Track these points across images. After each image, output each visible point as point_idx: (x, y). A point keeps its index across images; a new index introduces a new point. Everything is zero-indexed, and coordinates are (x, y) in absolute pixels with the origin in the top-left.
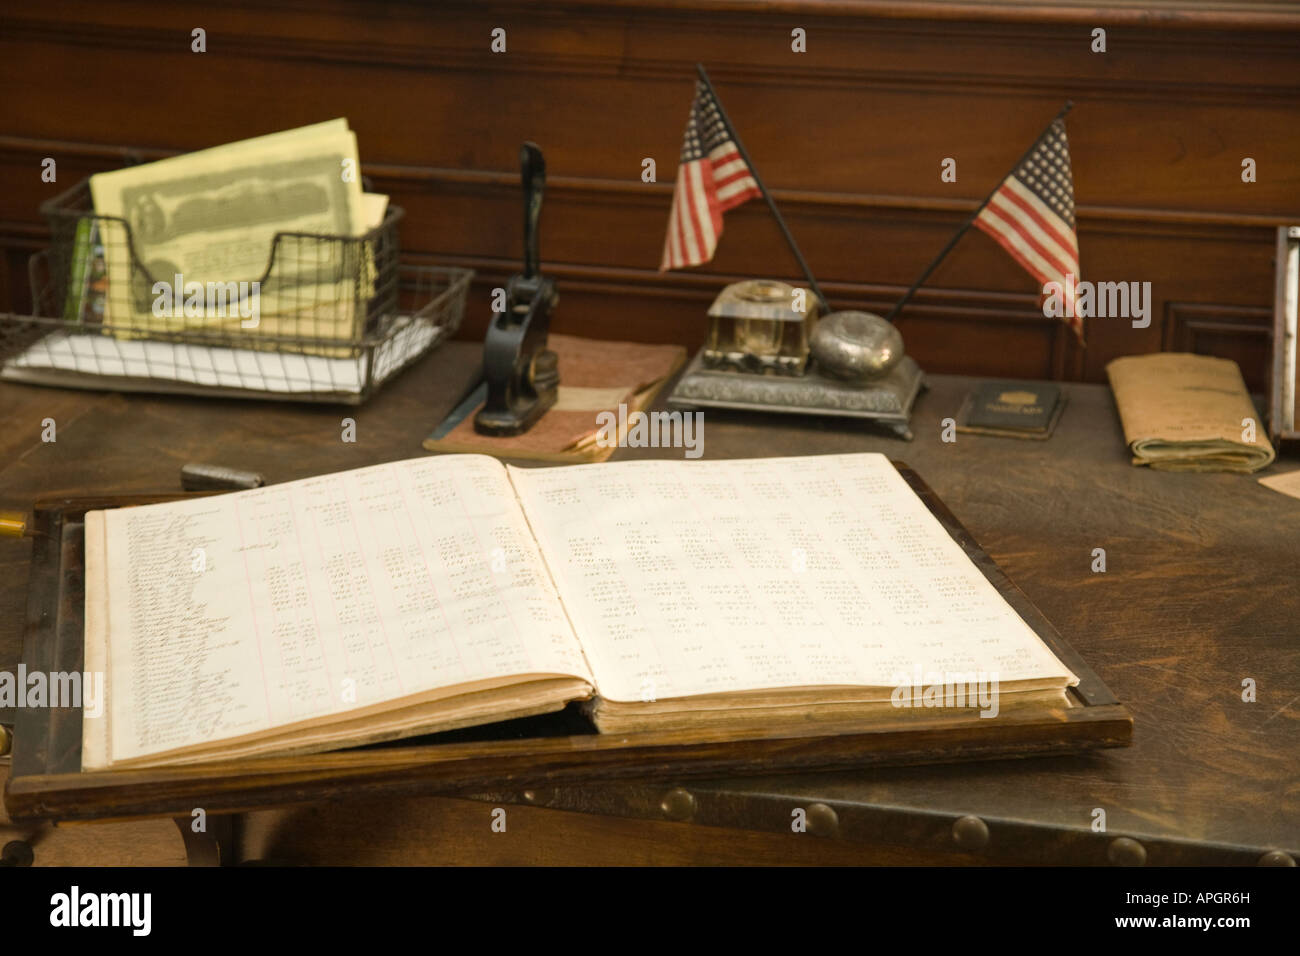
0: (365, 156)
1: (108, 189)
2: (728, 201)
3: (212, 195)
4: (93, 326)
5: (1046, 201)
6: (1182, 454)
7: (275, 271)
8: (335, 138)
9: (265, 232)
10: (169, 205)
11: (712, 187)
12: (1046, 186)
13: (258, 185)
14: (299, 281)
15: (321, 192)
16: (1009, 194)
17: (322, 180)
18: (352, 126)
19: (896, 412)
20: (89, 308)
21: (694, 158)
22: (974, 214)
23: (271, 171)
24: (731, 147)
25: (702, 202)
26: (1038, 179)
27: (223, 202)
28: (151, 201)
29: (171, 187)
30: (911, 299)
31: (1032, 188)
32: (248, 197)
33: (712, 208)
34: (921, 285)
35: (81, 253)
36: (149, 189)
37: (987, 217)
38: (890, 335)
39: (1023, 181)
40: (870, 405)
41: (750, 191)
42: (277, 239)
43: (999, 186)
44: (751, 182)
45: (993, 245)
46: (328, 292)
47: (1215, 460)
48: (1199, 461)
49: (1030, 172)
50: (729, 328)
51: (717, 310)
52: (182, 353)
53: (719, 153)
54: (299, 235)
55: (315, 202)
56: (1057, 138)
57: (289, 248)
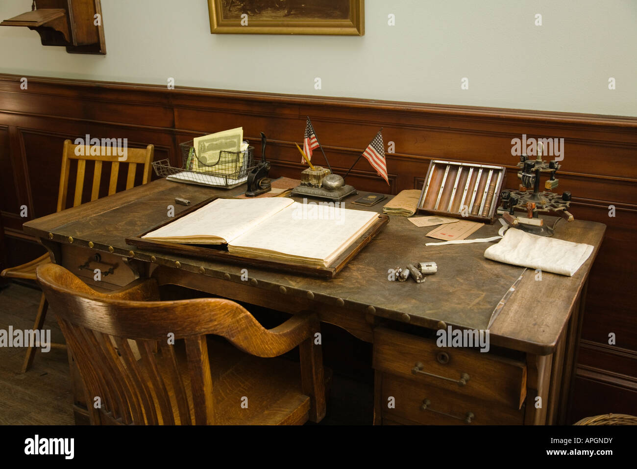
0: (244, 135)
1: (196, 140)
2: (313, 147)
3: (215, 143)
4: (190, 170)
5: (377, 150)
6: (393, 211)
7: (221, 160)
8: (239, 131)
9: (219, 151)
10: (207, 145)
11: (310, 145)
12: (377, 147)
13: (223, 141)
14: (226, 162)
15: (235, 142)
16: (369, 148)
17: (236, 140)
18: (243, 129)
19: (337, 197)
20: (190, 166)
21: (306, 138)
22: (362, 153)
23: (226, 138)
24: (314, 135)
25: (307, 147)
26: (375, 145)
27: (216, 144)
28: (204, 144)
29: (207, 141)
30: (349, 172)
31: (374, 147)
32: (221, 143)
33: (309, 149)
34: (351, 169)
35: (190, 155)
36: (203, 141)
37: (365, 153)
38: (339, 180)
39: (372, 145)
40: (332, 196)
41: (318, 145)
42: (221, 152)
43: (367, 147)
44: (317, 144)
45: (366, 160)
46: (230, 164)
47: (400, 213)
48: (397, 213)
49: (374, 144)
50: (307, 176)
51: (304, 172)
52: (208, 177)
53: (312, 137)
54: (225, 152)
55: (233, 145)
56: (379, 136)
57: (223, 154)
